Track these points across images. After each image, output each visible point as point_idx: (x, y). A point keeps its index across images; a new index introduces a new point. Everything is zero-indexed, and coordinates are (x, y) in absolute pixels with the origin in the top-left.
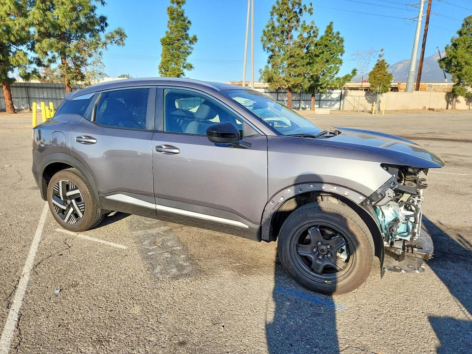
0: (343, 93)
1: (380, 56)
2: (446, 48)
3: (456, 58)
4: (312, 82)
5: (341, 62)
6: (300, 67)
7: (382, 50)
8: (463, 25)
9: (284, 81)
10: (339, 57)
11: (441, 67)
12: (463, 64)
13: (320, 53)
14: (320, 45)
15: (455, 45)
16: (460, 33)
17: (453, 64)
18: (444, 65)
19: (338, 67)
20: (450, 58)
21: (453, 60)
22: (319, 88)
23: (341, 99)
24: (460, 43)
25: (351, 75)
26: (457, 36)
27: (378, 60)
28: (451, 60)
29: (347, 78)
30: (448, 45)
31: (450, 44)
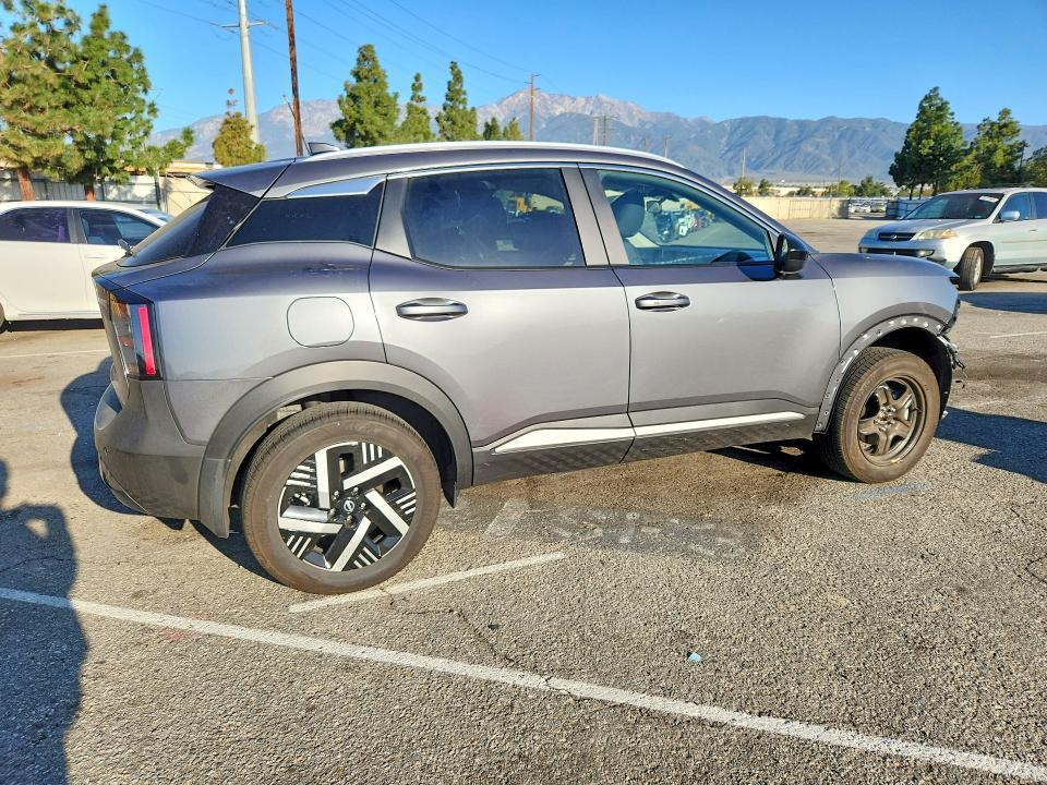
0: (161, 186)
1: (229, 103)
2: (340, 102)
3: (361, 123)
4: (90, 155)
5: (153, 110)
6: (47, 113)
7: (231, 91)
8: (358, 60)
9: (6, 146)
10: (141, 95)
11: (338, 138)
12: (376, 135)
13: (91, 81)
14: (85, 59)
15: (354, 97)
16: (356, 74)
17: (357, 134)
18: (343, 135)
19: (148, 121)
20: (351, 122)
21: (358, 126)
22: (106, 170)
23: (158, 199)
24: (362, 94)
25: (182, 142)
26: (353, 80)
27: (228, 113)
28: (354, 124)
29: (174, 151)
30: (341, 96)
31: (345, 94)
